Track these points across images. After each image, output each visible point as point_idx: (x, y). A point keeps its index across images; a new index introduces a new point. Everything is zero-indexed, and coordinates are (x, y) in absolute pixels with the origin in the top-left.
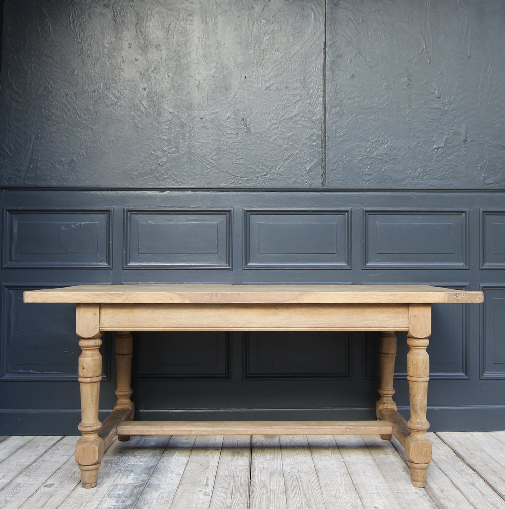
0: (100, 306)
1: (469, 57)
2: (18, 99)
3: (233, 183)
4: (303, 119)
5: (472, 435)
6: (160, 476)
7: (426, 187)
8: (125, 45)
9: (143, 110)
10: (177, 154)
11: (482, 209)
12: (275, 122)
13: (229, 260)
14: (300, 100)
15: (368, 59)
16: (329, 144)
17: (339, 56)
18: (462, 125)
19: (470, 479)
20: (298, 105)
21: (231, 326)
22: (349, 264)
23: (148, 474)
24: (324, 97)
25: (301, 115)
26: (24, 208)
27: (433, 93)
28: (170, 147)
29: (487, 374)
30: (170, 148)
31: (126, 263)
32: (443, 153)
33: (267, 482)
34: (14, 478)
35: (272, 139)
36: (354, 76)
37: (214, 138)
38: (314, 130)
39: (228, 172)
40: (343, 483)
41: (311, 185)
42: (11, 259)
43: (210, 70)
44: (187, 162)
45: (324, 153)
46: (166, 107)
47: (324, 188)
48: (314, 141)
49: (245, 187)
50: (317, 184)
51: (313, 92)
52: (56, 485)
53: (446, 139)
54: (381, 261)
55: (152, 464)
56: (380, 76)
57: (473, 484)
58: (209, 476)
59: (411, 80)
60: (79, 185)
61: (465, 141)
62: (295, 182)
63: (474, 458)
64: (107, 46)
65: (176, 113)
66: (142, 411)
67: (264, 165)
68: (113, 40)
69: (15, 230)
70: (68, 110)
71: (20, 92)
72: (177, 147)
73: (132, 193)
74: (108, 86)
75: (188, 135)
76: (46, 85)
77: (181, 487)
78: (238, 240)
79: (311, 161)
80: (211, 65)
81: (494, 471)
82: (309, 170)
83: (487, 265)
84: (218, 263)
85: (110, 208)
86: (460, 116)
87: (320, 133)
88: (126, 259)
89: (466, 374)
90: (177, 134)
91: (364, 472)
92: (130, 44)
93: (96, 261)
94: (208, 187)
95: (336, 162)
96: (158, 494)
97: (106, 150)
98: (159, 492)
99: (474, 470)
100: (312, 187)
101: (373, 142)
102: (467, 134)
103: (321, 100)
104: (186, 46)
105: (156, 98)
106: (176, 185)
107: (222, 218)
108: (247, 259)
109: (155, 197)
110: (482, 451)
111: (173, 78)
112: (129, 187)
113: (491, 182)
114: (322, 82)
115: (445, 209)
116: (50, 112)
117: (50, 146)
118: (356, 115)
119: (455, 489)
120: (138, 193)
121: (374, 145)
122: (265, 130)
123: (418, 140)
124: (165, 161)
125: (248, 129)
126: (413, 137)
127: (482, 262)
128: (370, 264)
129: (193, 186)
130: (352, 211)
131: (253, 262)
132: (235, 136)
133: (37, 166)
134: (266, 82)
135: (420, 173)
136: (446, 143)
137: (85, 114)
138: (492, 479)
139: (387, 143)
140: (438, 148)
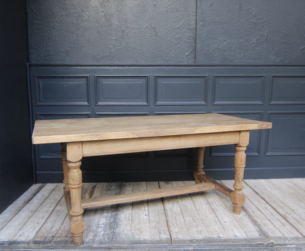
2: (37, 18)
3: (149, 62)
4: (185, 28)
5: (260, 181)
7: (245, 64)
9: (102, 23)
10: (120, 47)
11: (272, 75)
12: (170, 29)
13: (147, 101)
14: (183, 18)
16: (198, 42)
18: (265, 31)
19: (265, 206)
20: (182, 20)
22: (206, 103)
24: (196, 16)
25: (184, 26)
26: (45, 76)
27: (252, 14)
28: (117, 43)
29: (268, 154)
30: (117, 44)
31: (97, 103)
32: (255, 46)
33: (172, 208)
35: (168, 39)
36: (212, 4)
37: (140, 39)
38: (191, 34)
39: (147, 57)
40: (207, 208)
41: (188, 63)
42: (40, 101)
44: (125, 51)
45: (195, 46)
46: (114, 21)
47: (195, 64)
48: (190, 40)
49: (155, 64)
50: (191, 62)
51: (190, 13)
53: (257, 38)
54: (222, 101)
56: (225, 4)
57: (266, 209)
59: (241, 7)
60: (72, 64)
61: (267, 39)
62: (180, 61)
63: (263, 194)
65: (119, 25)
67: (164, 53)
69: (41, 86)
70: (63, 24)
71: (38, 13)
72: (120, 43)
73: (99, 67)
74: (83, 10)
75: (126, 37)
76: (51, 10)
77: (133, 211)
78: (152, 91)
79: (188, 50)
81: (274, 201)
82: (187, 55)
83: (273, 102)
84: (142, 102)
85: (88, 75)
86: (265, 26)
87: (193, 35)
88: (97, 101)
89: (258, 153)
90: (120, 36)
91: (215, 202)
93: (82, 102)
94: (137, 64)
95: (201, 51)
96: (124, 216)
97: (84, 45)
98: (124, 214)
99: (265, 201)
100: (189, 64)
101: (220, 41)
102: (268, 36)
103: (194, 17)
105: (108, 17)
106: (120, 63)
107: (144, 80)
108: (156, 101)
109: (110, 69)
110: (266, 190)
111: (117, 6)
112: (97, 64)
113: (278, 61)
114: (195, 8)
115: (254, 75)
116: (54, 24)
117: (56, 43)
118: (212, 26)
119: (259, 211)
120: (101, 67)
121: (220, 42)
122: (165, 34)
123: (243, 39)
124: (114, 50)
125: (157, 33)
126: (241, 37)
127: (270, 101)
128: (216, 103)
129: (129, 64)
130: (208, 76)
131: (159, 102)
132: (150, 37)
133: (49, 54)
134: (166, 8)
135: (242, 56)
136: (257, 40)
137: (72, 26)
138: (274, 205)
139: (227, 40)
140: (253, 43)
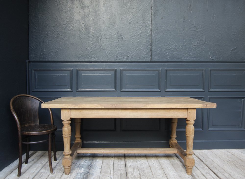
0: (70, 109)
1: (207, 10)
2: (36, 28)
3: (117, 59)
4: (143, 35)
5: (204, 151)
6: (93, 169)
7: (189, 61)
8: (75, 7)
9: (83, 32)
10: (96, 49)
11: (210, 69)
12: (132, 36)
13: (116, 88)
14: (142, 27)
15: (168, 11)
16: (153, 44)
17: (157, 10)
18: (203, 37)
19: (208, 171)
20: (141, 29)
21: (120, 116)
22: (160, 89)
23: (89, 168)
24: (151, 26)
25: (142, 33)
26: (40, 69)
27: (193, 24)
29: (210, 129)
30: (93, 46)
31: (78, 90)
32: (196, 48)
33: (133, 172)
34: (40, 170)
35: (131, 43)
36: (163, 18)
37: (110, 42)
38: (148, 39)
39: (115, 55)
41: (146, 60)
42: (35, 88)
43: (108, 16)
44: (100, 52)
45: (151, 48)
46: (91, 30)
47: (151, 61)
48: (147, 43)
49: (121, 61)
50: (148, 60)
51: (147, 24)
52: (55, 173)
53: (197, 42)
54: (172, 88)
55: (89, 164)
56: (173, 18)
57: (209, 174)
58: (111, 169)
59: (185, 20)
60: (60, 60)
61: (205, 43)
62: (140, 59)
63: (207, 162)
64: (69, 7)
65: (95, 33)
66: (84, 142)
67: (128, 53)
68: (71, 4)
69: (37, 77)
70: (55, 32)
71: (36, 25)
72: (96, 46)
73: (79, 63)
74: (69, 23)
75: (100, 41)
76: (46, 22)
77: (101, 174)
78: (119, 81)
79: (146, 51)
80: (109, 14)
81: (216, 168)
82: (145, 54)
83: (211, 90)
84: (111, 89)
85: (71, 69)
86: (203, 33)
87: (150, 40)
88: (78, 88)
89: (202, 129)
90: (96, 41)
91: (168, 168)
92: (77, 6)
93: (67, 88)
94: (108, 61)
95: (155, 51)
96: (93, 178)
97: (69, 47)
98: (93, 177)
99: (208, 167)
100: (146, 61)
102: (205, 40)
104: (99, 6)
105: (87, 27)
106: (96, 60)
107: (113, 73)
108: (122, 88)
109: (88, 65)
110: (209, 158)
111: (94, 19)
112: (78, 61)
113: (214, 59)
114: (151, 21)
115: (196, 69)
116: (48, 32)
117: (48, 46)
118: (163, 33)
119: (203, 176)
120: (81, 63)
121: (170, 45)
122: (129, 39)
123: (187, 43)
124: (91, 51)
125: (122, 39)
126: (185, 41)
127: (209, 89)
128: (168, 90)
129: (102, 61)
130: (161, 70)
131: (124, 89)
132: (117, 42)
133: (44, 53)
134: (129, 20)
135: (187, 55)
136: (197, 44)
137: (61, 33)
138: (216, 171)
139: (175, 44)
140: (194, 46)
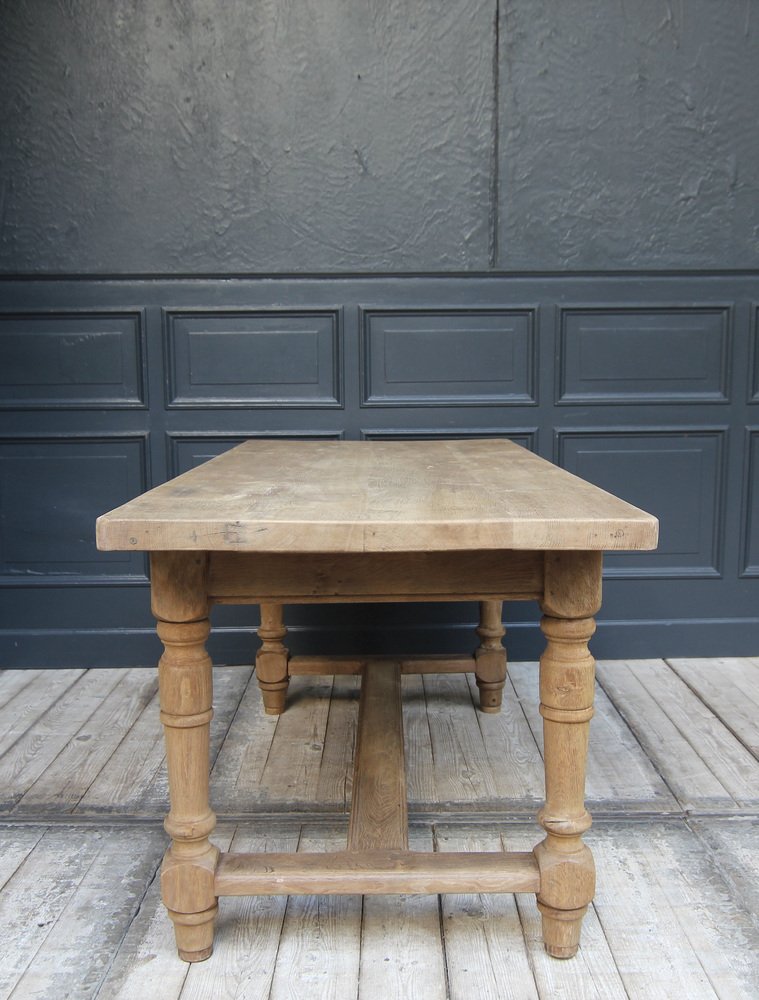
1: (748, 35)
3: (342, 263)
4: (459, 150)
5: (721, 662)
6: (244, 724)
7: (662, 267)
8: (151, 22)
9: (187, 139)
10: (247, 215)
11: (755, 304)
12: (411, 156)
13: (338, 391)
14: (453, 116)
15: (571, 39)
16: (503, 194)
17: (523, 36)
18: (728, 159)
20: (451, 124)
22: (532, 397)
23: (227, 721)
24: (495, 110)
25: (455, 142)
27: (683, 101)
28: (235, 201)
29: (751, 570)
30: (235, 205)
31: (171, 400)
32: (695, 208)
34: (30, 728)
35: (405, 188)
36: (546, 72)
37: (310, 187)
38: (479, 170)
39: (335, 246)
40: (516, 731)
41: (471, 265)
43: (299, 63)
44: (264, 229)
45: (495, 209)
46: (224, 131)
47: (494, 270)
48: (478, 189)
49: (362, 271)
50: (482, 262)
51: (476, 101)
52: (94, 736)
53: (702, 181)
54: (586, 391)
55: (230, 708)
56: (592, 71)
58: (318, 723)
59: (644, 79)
60: (88, 270)
61: (733, 185)
62: (445, 261)
63: (717, 696)
64: (120, 22)
65: (243, 142)
67: (393, 232)
68: (130, 11)
70: (60, 140)
72: (246, 202)
73: (176, 282)
74: (125, 96)
75: (264, 181)
76: (19, 96)
77: (277, 738)
78: (351, 360)
79: (473, 224)
80: (301, 56)
82: (470, 237)
84: (320, 396)
85: (140, 309)
86: (726, 142)
87: (487, 175)
88: (171, 393)
89: (718, 569)
90: (245, 180)
92: (158, 19)
93: (122, 396)
94: (301, 271)
95: (514, 225)
96: (245, 749)
97: (128, 210)
100: (474, 269)
101: (577, 191)
102: (736, 173)
103: (489, 116)
104: (256, 21)
105: (207, 116)
106: (247, 268)
107: (325, 323)
108: (366, 391)
109: (213, 289)
110: (733, 685)
111: (235, 79)
112: (169, 272)
114: (492, 84)
115: (695, 304)
116: (28, 142)
117: (34, 204)
118: (550, 143)
120: (184, 282)
121: (578, 195)
122: (395, 170)
123: (653, 185)
124: (227, 226)
125: (365, 169)
126: (646, 180)
127: (751, 391)
128: (568, 397)
129: (276, 270)
130: (539, 308)
131: (377, 395)
132: (344, 182)
133: (13, 239)
134: (396, 85)
135: (654, 243)
136: (700, 189)
137: (88, 146)
138: (737, 725)
139: (600, 190)
140: (687, 199)
